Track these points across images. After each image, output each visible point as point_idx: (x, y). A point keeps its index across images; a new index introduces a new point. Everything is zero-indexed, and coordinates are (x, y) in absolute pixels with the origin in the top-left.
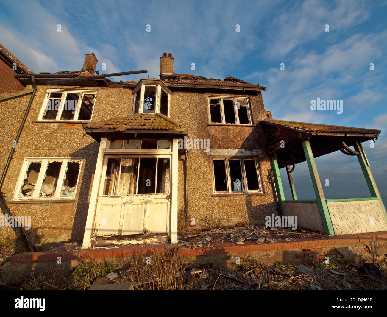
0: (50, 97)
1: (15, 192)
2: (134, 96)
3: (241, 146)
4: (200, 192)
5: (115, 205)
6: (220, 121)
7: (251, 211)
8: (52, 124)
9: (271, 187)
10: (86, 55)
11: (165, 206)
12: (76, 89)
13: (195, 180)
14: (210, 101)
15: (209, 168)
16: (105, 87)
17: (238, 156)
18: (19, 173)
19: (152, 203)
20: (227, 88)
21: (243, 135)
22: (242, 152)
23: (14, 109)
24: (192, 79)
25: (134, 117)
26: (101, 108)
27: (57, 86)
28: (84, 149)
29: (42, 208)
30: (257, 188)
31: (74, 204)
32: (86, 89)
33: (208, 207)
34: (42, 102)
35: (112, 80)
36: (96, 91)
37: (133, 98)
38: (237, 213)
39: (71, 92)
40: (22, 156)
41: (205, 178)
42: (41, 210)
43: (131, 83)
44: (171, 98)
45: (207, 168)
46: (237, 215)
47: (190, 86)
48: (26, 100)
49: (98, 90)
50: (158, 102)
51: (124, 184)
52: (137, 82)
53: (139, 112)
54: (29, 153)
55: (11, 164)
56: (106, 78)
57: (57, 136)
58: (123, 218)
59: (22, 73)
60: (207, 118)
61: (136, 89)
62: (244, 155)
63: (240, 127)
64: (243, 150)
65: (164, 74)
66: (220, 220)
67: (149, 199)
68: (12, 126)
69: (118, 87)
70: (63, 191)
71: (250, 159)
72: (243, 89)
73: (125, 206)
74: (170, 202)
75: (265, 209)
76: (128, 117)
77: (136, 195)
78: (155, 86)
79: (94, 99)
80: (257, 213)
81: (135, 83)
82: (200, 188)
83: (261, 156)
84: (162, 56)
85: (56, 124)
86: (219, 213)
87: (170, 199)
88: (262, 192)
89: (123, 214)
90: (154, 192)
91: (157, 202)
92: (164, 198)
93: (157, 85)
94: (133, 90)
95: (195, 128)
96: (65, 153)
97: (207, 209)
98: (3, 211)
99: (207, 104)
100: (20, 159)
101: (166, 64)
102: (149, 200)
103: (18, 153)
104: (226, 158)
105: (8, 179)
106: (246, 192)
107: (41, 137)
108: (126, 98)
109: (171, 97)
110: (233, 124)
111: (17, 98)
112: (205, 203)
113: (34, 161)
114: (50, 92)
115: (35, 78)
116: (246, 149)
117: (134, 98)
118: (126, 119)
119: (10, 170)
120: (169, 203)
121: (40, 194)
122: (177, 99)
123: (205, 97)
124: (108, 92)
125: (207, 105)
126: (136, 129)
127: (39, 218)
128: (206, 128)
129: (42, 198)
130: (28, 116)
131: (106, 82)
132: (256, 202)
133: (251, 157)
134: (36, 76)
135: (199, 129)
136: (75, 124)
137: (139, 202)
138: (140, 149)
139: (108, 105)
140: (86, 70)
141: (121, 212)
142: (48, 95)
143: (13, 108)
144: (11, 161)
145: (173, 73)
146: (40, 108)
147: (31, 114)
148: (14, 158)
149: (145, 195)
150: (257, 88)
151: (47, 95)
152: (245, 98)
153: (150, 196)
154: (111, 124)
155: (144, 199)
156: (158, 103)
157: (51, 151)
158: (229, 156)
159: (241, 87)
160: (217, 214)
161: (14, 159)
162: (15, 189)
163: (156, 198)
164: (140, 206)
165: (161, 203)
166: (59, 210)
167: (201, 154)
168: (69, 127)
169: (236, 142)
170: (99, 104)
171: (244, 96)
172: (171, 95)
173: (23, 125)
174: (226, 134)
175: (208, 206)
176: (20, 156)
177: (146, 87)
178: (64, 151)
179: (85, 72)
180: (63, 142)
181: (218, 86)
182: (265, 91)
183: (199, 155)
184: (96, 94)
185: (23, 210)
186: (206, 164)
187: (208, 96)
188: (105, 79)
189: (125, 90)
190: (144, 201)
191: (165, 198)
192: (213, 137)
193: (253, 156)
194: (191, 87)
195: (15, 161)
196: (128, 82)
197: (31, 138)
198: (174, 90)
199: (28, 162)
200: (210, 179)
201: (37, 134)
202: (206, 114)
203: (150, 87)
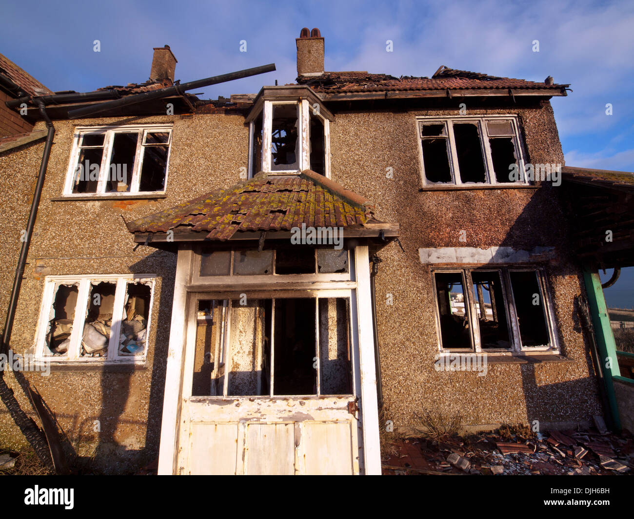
0: (83, 145)
1: (36, 345)
2: (249, 132)
3: (505, 240)
4: (408, 352)
5: (221, 423)
6: (448, 178)
7: (532, 398)
8: (90, 204)
9: (582, 340)
10: (154, 49)
11: (344, 429)
12: (130, 124)
13: (396, 323)
14: (421, 131)
15: (428, 294)
16: (189, 114)
17: (498, 264)
18: (39, 308)
19: (310, 422)
20: (469, 93)
21: (509, 211)
22: (507, 253)
23: (12, 177)
24: (365, 80)
25: (252, 184)
26: (182, 163)
27: (92, 119)
28: (154, 256)
29: (85, 382)
30: (545, 341)
31: (144, 375)
32: (149, 121)
33: (428, 388)
34: (68, 157)
35: (200, 97)
36: (169, 125)
37: (247, 134)
38: (499, 403)
39: (121, 130)
40: (41, 273)
41: (419, 318)
42: (83, 387)
43: (241, 101)
44: (330, 128)
45: (421, 293)
46: (498, 407)
47: (375, 95)
48: (34, 155)
49: (173, 122)
50: (305, 142)
51: (241, 332)
52: (255, 97)
53: (264, 171)
54: (52, 266)
55: (22, 291)
56: (186, 92)
57: (102, 228)
58: (243, 459)
59: (21, 97)
60: (416, 172)
61: (253, 115)
62: (511, 262)
63: (499, 191)
64: (510, 250)
65: (306, 75)
66: (458, 418)
67: (303, 410)
68: (13, 213)
69: (213, 113)
70: (123, 344)
71: (525, 270)
72: (510, 92)
73: (245, 427)
74: (358, 420)
75: (568, 393)
76: (238, 188)
77: (271, 400)
78: (295, 102)
79: (168, 144)
80: (548, 403)
81: (249, 99)
82: (407, 343)
83: (554, 263)
84: (299, 37)
85: (97, 204)
86: (456, 401)
87: (357, 412)
88: (557, 352)
89: (242, 450)
90: (314, 392)
91: (324, 420)
92: (340, 409)
93: (300, 101)
94: (246, 117)
95: (390, 198)
96: (118, 265)
97: (425, 392)
98: (4, 403)
99: (416, 139)
100: (38, 279)
101: (309, 52)
102: (305, 412)
103: (33, 268)
104: (464, 270)
105: (20, 321)
106: (518, 350)
107: (71, 231)
108: (233, 136)
109: (330, 125)
110: (480, 185)
111: (14, 152)
112: (422, 378)
113: (64, 283)
114: (82, 134)
115: (46, 105)
116: (515, 246)
117: (249, 134)
118: (235, 194)
119: (22, 304)
120: (355, 423)
121: (82, 350)
122: (345, 132)
123: (410, 121)
124: (194, 124)
125: (416, 141)
126: (261, 230)
127: (82, 402)
128: (415, 197)
129: (84, 359)
130: (44, 189)
131: (188, 101)
132: (545, 377)
133: (529, 264)
134: (48, 101)
135: (398, 201)
136: (134, 201)
137: (279, 418)
138: (272, 273)
139: (196, 155)
140: (156, 81)
141: (237, 441)
142: (79, 140)
143: (9, 175)
144: (22, 284)
145: (323, 73)
146: (65, 169)
147: (49, 184)
148: (26, 278)
149: (294, 399)
150: (545, 88)
151: (76, 139)
152: (509, 117)
153: (304, 401)
154: (200, 214)
155: (290, 409)
156: (305, 146)
157: (92, 261)
158: (475, 264)
159: (503, 88)
160: (450, 405)
161: (26, 280)
162: (35, 340)
163: (320, 409)
164: (282, 427)
165: (336, 422)
166: (117, 386)
167: (405, 262)
168: (123, 208)
169: (490, 230)
170: (178, 153)
171: (508, 111)
172: (330, 121)
173: (36, 209)
174: (466, 210)
175: (429, 385)
176: (36, 272)
177: (274, 106)
178: (117, 262)
179: (153, 86)
180: (114, 242)
181: (445, 91)
182: (565, 95)
183: (403, 264)
184: (170, 131)
185: (52, 384)
186: (420, 285)
187: (417, 117)
188: (186, 95)
189: (228, 117)
190: (291, 414)
191: (344, 409)
192: (432, 219)
193: (534, 263)
194: (378, 98)
195: (28, 284)
196: (234, 99)
197: (54, 234)
198: (335, 108)
199: (53, 284)
200: (430, 322)
201: (63, 225)
202: (414, 164)
203: (284, 106)
